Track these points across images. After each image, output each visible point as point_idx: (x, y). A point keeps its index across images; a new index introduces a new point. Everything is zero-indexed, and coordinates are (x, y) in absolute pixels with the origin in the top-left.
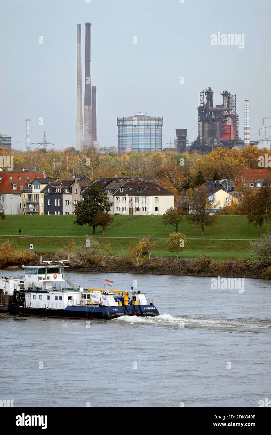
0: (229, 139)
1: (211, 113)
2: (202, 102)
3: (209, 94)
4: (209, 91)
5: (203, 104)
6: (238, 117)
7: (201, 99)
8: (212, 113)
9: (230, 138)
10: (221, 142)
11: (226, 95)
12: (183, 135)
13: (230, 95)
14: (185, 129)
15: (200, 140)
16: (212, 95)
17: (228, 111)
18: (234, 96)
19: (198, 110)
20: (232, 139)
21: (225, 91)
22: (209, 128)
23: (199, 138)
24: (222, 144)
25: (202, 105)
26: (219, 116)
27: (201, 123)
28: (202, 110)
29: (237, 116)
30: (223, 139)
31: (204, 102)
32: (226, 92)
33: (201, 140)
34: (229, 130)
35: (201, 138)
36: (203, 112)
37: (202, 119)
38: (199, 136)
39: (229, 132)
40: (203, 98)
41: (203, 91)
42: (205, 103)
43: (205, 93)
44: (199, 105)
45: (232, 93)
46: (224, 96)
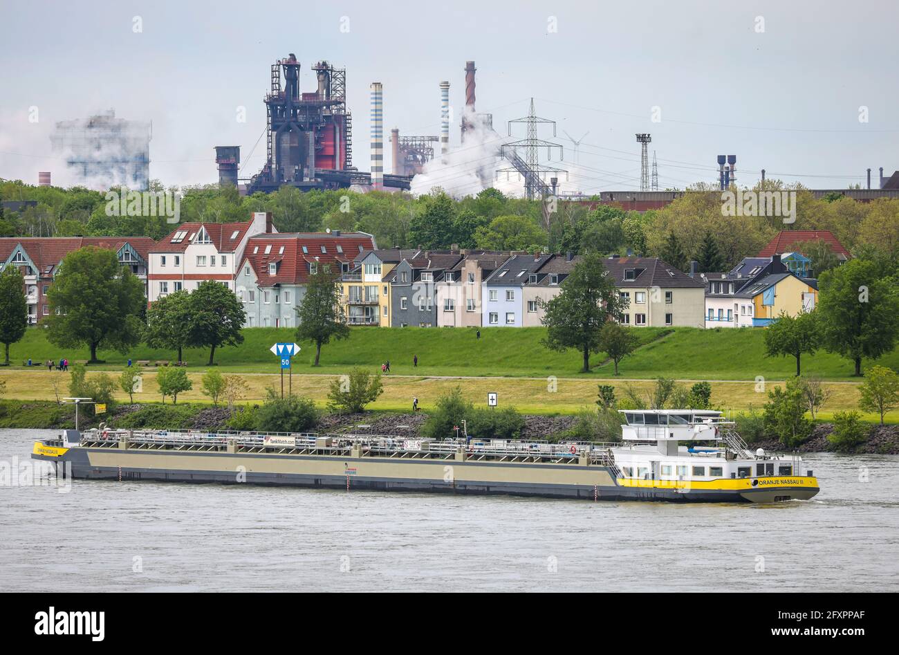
0: (330, 169)
1: (295, 111)
2: (277, 85)
3: (292, 68)
4: (292, 63)
5: (279, 90)
6: (349, 121)
7: (275, 79)
8: (298, 111)
9: (334, 166)
10: (317, 175)
11: (324, 71)
12: (232, 161)
13: (332, 71)
14: (237, 147)
15: (271, 171)
16: (299, 70)
17: (328, 107)
18: (340, 72)
19: (267, 103)
20: (338, 168)
21: (321, 63)
22: (292, 145)
23: (268, 166)
24: (319, 180)
25: (275, 93)
26: (313, 118)
27: (275, 133)
28: (275, 103)
29: (348, 117)
30: (321, 171)
31: (279, 86)
32: (324, 64)
33: (274, 172)
34: (333, 149)
35: (274, 166)
36: (277, 109)
37: (276, 124)
38: (270, 161)
39: (331, 153)
40: (279, 77)
41: (279, 61)
42: (283, 89)
43: (283, 65)
44: (270, 92)
45: (337, 67)
46: (319, 74)
